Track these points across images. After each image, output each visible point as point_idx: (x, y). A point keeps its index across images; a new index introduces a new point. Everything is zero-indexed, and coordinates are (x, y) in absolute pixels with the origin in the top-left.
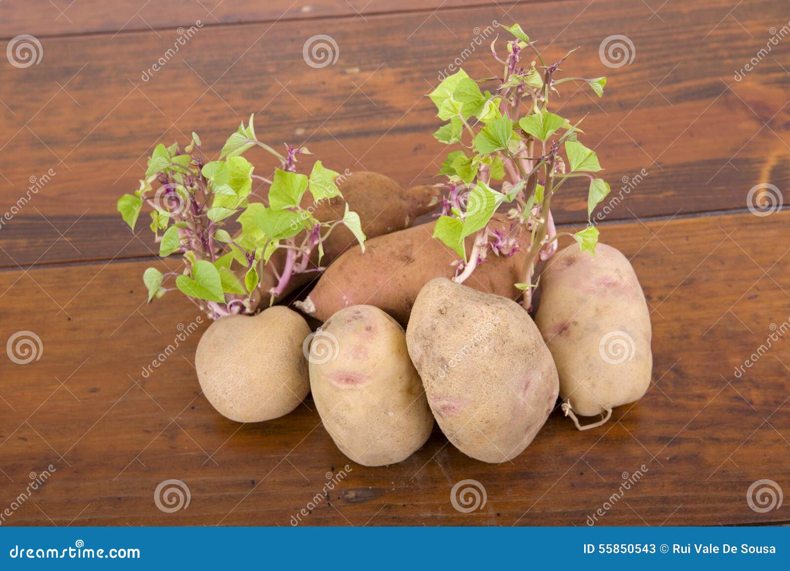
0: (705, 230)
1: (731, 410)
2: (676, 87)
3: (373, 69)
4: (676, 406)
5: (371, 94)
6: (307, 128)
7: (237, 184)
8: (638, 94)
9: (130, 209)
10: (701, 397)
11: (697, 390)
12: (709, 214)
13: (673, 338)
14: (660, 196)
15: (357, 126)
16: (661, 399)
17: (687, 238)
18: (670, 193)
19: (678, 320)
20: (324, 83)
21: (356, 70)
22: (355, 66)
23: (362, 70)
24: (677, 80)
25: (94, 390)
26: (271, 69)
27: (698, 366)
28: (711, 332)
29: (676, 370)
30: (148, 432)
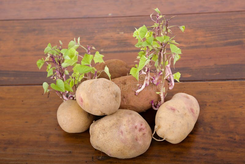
0: (228, 85)
1: (228, 141)
2: (226, 41)
3: (128, 33)
4: (209, 139)
5: (126, 40)
6: (104, 49)
7: (71, 56)
8: (212, 43)
9: (40, 64)
10: (218, 136)
11: (217, 134)
12: (230, 80)
13: (212, 118)
14: (215, 74)
15: (120, 49)
16: (205, 136)
17: (221, 88)
18: (218, 73)
19: (214, 112)
20: (112, 36)
21: (123, 33)
22: (122, 32)
23: (124, 33)
24: (226, 39)
25: (26, 122)
26: (96, 32)
27: (219, 127)
28: (225, 117)
29: (212, 128)
30: (41, 135)
